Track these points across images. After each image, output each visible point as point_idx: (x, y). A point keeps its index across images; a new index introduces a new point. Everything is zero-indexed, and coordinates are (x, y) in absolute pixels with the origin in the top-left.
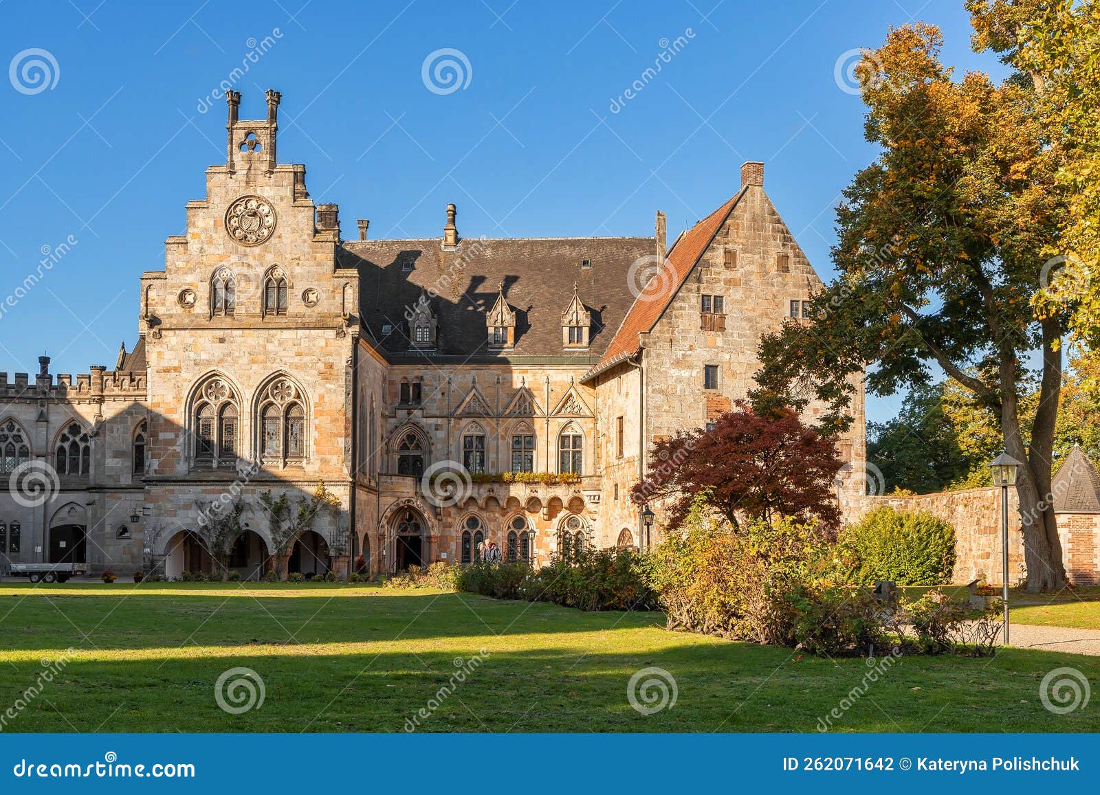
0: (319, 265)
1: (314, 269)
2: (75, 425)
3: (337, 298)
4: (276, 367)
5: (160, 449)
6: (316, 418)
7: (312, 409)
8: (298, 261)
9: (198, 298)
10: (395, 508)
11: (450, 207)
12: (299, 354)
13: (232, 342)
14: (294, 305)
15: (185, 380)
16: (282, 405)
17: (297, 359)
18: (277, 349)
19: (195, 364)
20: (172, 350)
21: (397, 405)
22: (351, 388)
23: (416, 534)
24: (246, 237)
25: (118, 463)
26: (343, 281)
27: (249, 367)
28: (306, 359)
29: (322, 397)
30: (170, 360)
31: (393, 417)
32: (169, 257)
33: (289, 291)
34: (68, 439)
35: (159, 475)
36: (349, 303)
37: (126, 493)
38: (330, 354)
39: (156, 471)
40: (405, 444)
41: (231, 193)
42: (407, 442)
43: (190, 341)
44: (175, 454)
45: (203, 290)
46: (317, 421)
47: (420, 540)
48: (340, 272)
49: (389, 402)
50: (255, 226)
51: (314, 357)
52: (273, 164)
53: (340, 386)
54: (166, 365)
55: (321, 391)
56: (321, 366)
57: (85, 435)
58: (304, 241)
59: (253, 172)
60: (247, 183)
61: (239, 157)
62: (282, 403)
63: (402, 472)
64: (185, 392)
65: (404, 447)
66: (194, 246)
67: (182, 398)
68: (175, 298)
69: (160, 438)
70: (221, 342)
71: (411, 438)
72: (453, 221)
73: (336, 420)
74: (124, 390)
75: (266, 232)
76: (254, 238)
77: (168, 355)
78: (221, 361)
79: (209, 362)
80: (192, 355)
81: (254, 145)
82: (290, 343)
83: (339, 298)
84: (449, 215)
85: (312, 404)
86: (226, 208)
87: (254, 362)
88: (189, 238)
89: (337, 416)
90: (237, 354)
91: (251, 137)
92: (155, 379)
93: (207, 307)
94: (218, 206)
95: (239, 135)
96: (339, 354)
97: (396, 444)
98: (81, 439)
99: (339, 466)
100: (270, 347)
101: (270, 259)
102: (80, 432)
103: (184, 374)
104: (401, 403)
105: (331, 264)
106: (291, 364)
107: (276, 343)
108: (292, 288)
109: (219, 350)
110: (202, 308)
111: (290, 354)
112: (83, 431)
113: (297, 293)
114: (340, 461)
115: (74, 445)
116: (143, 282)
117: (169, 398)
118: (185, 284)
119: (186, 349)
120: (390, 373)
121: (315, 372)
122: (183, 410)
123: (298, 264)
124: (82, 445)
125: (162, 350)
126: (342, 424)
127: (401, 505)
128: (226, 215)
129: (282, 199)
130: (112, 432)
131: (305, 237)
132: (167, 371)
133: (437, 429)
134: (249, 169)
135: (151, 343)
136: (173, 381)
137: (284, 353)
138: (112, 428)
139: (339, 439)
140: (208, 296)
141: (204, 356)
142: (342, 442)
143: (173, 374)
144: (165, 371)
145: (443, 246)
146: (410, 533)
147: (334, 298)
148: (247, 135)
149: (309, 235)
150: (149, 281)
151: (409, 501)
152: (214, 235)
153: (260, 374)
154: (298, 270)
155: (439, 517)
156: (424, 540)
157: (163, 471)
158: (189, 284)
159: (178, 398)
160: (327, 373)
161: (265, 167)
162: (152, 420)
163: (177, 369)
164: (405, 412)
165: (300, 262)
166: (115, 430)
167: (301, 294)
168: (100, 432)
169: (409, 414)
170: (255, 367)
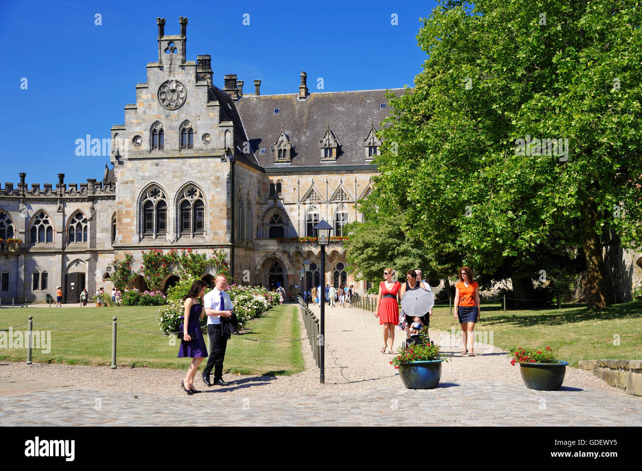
0: (211, 119)
1: (208, 122)
2: (80, 213)
3: (221, 138)
4: (187, 180)
5: (123, 228)
6: (210, 209)
7: (208, 204)
8: (199, 118)
9: (144, 140)
10: (265, 258)
11: (302, 74)
12: (200, 172)
13: (162, 166)
14: (198, 142)
15: (137, 188)
16: (191, 201)
17: (199, 175)
18: (188, 169)
19: (143, 179)
20: (129, 170)
21: (268, 196)
22: (230, 191)
23: (280, 274)
24: (170, 104)
25: (103, 236)
26: (225, 129)
27: (173, 180)
28: (205, 174)
29: (213, 196)
30: (128, 176)
31: (265, 204)
32: (127, 117)
33: (194, 135)
34: (75, 222)
35: (122, 244)
36: (228, 141)
37: (108, 253)
38: (218, 171)
39: (121, 241)
40: (273, 220)
41: (161, 78)
42: (274, 218)
43: (139, 165)
44: (131, 231)
45: (146, 136)
46: (211, 211)
47: (283, 277)
48: (223, 124)
49: (263, 195)
50: (175, 97)
51: (209, 173)
52: (184, 61)
53: (223, 190)
54: (126, 180)
55: (213, 193)
56: (213, 178)
57: (86, 219)
58: (202, 105)
59: (173, 66)
60: (170, 72)
61: (165, 57)
62: (191, 200)
63: (272, 237)
64: (137, 194)
65: (272, 222)
66: (140, 110)
67: (135, 198)
68: (131, 140)
69: (123, 222)
70: (156, 166)
71: (276, 216)
72: (305, 82)
73: (222, 209)
74: (107, 192)
75: (181, 101)
76: (174, 104)
77: (127, 174)
78: (157, 176)
79: (150, 177)
80: (141, 174)
81: (173, 50)
82: (195, 165)
83: (222, 139)
84: (302, 79)
85: (208, 200)
86: (158, 88)
87: (175, 177)
88: (138, 105)
89: (222, 207)
90: (165, 172)
91: (171, 45)
92: (120, 188)
93: (149, 146)
94: (154, 87)
95: (164, 45)
96: (223, 172)
97: (267, 220)
98: (83, 222)
99: (223, 236)
100: (184, 168)
101: (183, 117)
102: (82, 218)
103: (136, 185)
104: (270, 195)
105: (218, 118)
106: (196, 178)
107: (188, 165)
108: (196, 133)
109: (155, 170)
110: (145, 145)
111: (195, 171)
112: (84, 217)
113: (199, 136)
114: (224, 233)
115: (79, 225)
116: (112, 131)
117: (128, 199)
118: (136, 132)
119: (137, 170)
120: (263, 178)
121: (209, 182)
122: (136, 205)
123: (199, 119)
124: (83, 225)
125: (123, 171)
126: (225, 211)
127: (270, 257)
128: (158, 91)
129: (189, 82)
130: (100, 218)
131: (203, 103)
132: (127, 183)
133: (291, 211)
134: (171, 64)
135: (117, 167)
136: (130, 189)
137: (193, 172)
138: (100, 215)
139: (223, 220)
140: (149, 139)
141: (147, 174)
142: (225, 222)
143: (130, 185)
144: (125, 183)
145: (298, 98)
146: (276, 273)
147: (220, 139)
148: (169, 44)
149: (205, 102)
150: (115, 131)
151: (274, 254)
152: (152, 103)
153: (178, 184)
154: (199, 122)
155: (293, 263)
156: (284, 277)
157: (125, 241)
158: (138, 132)
159: (133, 198)
160: (217, 182)
161: (179, 63)
162: (118, 212)
163: (132, 182)
164: (272, 201)
165: (200, 118)
166: (102, 216)
167: (201, 137)
168: (93, 218)
169: (275, 202)
170: (176, 180)
